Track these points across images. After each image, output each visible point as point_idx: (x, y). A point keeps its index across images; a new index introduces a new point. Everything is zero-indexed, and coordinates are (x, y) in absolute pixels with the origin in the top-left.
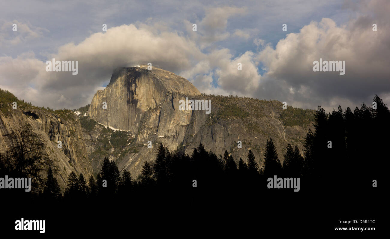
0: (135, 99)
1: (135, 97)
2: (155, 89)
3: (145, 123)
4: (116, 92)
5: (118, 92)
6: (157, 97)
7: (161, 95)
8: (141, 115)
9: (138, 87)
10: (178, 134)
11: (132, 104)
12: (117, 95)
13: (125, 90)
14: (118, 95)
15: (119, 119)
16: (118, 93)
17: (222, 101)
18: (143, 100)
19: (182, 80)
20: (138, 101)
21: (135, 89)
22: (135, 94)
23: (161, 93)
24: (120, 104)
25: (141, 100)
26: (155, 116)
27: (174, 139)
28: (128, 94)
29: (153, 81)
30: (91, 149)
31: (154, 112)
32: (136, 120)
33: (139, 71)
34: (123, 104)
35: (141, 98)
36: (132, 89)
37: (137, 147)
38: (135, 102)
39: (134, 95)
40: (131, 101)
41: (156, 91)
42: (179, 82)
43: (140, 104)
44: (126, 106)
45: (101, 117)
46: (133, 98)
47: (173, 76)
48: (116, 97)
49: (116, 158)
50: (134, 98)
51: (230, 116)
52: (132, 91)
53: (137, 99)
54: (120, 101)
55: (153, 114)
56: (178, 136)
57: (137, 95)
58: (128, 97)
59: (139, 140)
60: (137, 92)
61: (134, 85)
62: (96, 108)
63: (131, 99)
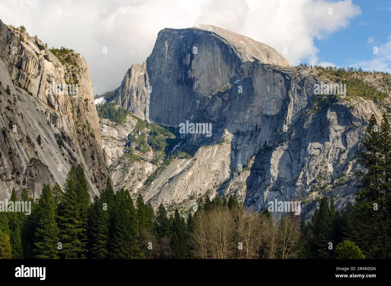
0: (189, 77)
1: (191, 74)
2: (222, 61)
3: (205, 113)
4: (161, 67)
5: (163, 66)
6: (225, 73)
7: (231, 69)
8: (198, 102)
9: (196, 59)
10: (260, 130)
11: (186, 85)
12: (161, 72)
13: (175, 63)
14: (163, 72)
15: (163, 108)
16: (163, 68)
17: (337, 75)
18: (202, 78)
19: (266, 48)
20: (194, 81)
21: (191, 62)
22: (191, 70)
23: (233, 66)
24: (166, 85)
25: (199, 78)
26: (221, 102)
27: (252, 137)
28: (179, 69)
29: (220, 48)
30: (117, 152)
31: (219, 96)
32: (191, 110)
33: (198, 34)
34: (171, 85)
35: (200, 76)
36: (186, 62)
37: (190, 150)
38: (190, 82)
39: (189, 71)
40: (183, 80)
41: (224, 64)
42: (262, 50)
43: (197, 85)
44: (175, 88)
45: (135, 105)
46: (186, 75)
47: (252, 41)
48: (160, 74)
49: (156, 167)
50: (188, 75)
51: (353, 96)
52: (186, 65)
53: (192, 77)
54: (166, 80)
55: (218, 98)
56: (259, 133)
57: (193, 71)
58: (178, 75)
59: (195, 139)
60: (193, 67)
61: (189, 55)
62: (129, 90)
63: (183, 77)
